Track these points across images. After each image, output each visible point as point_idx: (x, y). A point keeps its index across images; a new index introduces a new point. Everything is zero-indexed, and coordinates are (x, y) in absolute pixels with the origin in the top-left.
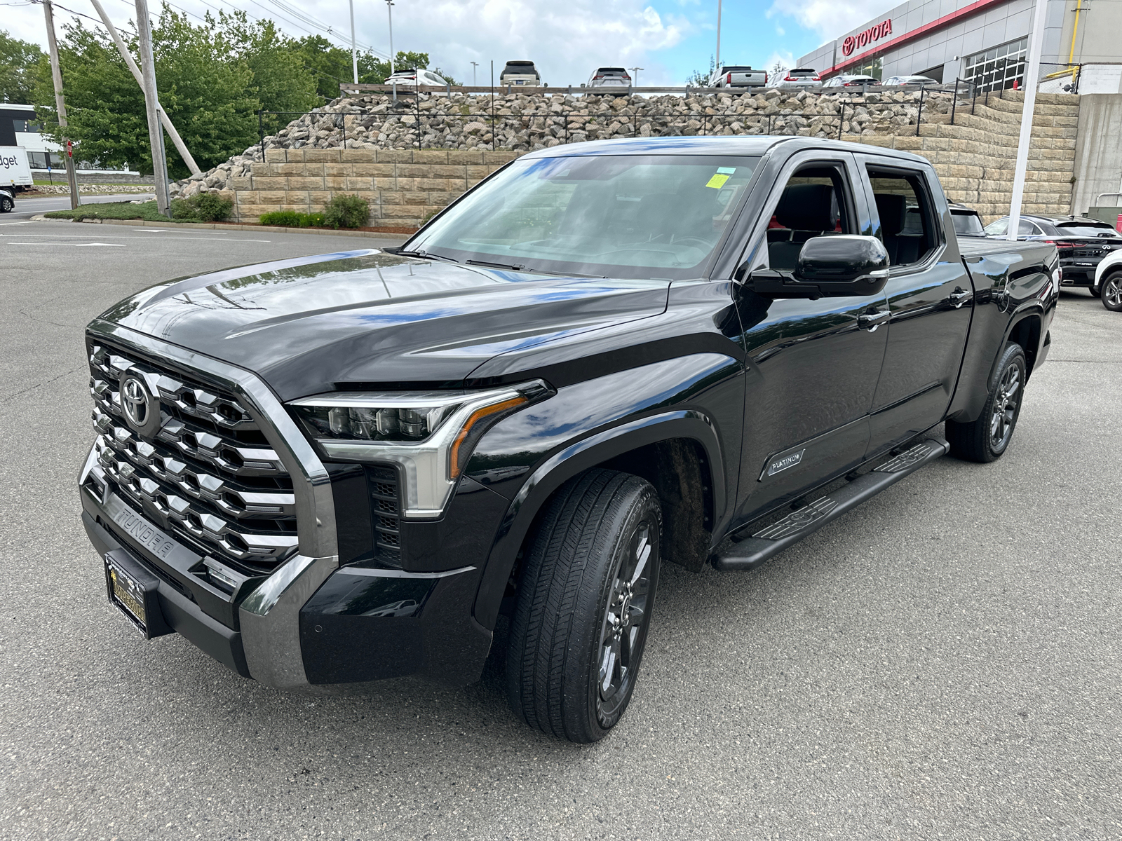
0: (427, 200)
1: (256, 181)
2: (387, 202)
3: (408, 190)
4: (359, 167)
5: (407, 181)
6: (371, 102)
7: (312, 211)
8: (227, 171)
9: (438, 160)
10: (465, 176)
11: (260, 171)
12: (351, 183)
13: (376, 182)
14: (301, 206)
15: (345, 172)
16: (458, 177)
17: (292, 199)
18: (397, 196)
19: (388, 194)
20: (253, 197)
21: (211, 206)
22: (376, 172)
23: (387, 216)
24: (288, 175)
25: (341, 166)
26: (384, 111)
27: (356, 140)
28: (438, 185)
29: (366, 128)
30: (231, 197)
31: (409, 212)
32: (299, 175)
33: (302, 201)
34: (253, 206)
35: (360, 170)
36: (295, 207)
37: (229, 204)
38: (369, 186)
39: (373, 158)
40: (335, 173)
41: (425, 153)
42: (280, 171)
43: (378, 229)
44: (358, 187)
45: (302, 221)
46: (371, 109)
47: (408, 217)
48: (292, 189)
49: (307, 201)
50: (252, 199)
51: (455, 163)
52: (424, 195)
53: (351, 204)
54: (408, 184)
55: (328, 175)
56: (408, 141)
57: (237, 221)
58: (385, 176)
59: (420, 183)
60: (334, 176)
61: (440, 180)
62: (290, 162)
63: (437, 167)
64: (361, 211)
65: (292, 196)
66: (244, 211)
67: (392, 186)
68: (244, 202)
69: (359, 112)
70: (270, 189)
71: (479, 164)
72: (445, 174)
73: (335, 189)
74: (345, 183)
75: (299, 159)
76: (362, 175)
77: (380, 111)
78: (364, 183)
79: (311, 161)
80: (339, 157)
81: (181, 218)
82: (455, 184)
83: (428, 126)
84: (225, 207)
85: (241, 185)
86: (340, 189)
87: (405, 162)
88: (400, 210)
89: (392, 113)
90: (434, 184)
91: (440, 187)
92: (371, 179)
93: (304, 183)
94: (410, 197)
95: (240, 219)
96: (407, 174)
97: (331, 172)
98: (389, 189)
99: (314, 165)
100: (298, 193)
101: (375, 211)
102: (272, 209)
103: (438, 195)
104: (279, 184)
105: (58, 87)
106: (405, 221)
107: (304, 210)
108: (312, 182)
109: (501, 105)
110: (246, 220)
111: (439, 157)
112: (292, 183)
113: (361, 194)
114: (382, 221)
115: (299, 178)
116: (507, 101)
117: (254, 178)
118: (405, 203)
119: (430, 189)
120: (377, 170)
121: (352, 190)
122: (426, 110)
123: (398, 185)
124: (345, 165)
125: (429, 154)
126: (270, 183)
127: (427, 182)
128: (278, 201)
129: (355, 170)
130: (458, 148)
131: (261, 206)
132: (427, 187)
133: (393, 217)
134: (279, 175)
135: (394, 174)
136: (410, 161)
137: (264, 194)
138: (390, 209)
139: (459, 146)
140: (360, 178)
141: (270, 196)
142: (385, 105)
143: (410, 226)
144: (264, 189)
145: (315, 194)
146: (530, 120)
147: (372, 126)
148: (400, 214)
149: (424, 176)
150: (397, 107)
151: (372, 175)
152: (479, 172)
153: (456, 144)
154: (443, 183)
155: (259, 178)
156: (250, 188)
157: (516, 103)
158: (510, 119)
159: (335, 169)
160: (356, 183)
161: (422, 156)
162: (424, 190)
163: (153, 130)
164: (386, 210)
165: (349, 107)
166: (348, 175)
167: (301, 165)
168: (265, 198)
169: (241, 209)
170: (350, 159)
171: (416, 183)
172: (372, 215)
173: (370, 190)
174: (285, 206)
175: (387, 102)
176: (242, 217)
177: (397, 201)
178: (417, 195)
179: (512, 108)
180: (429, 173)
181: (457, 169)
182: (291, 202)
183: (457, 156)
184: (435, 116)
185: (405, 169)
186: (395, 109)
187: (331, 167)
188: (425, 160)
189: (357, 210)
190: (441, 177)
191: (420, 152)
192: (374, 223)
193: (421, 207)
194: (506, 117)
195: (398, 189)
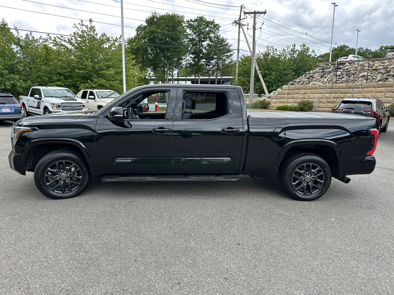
0: (335, 102)
1: (278, 96)
2: (320, 102)
3: (329, 98)
4: (312, 91)
5: (329, 95)
6: (327, 68)
7: (294, 106)
8: (274, 93)
9: (342, 87)
10: (352, 93)
11: (280, 93)
12: (308, 96)
13: (317, 96)
14: (291, 104)
15: (307, 93)
16: (350, 93)
17: (288, 102)
18: (324, 100)
19: (321, 100)
20: (276, 101)
21: (263, 104)
22: (318, 92)
23: (319, 107)
24: (288, 94)
25: (306, 90)
26: (330, 71)
27: (316, 81)
28: (341, 96)
29: (321, 77)
30: (270, 101)
31: (328, 106)
32: (292, 94)
33: (291, 102)
34: (276, 104)
35: (312, 92)
36: (289, 104)
37: (269, 103)
38: (314, 97)
39: (318, 87)
40: (304, 93)
41: (337, 85)
42: (286, 93)
43: (316, 111)
44: (311, 97)
45: (288, 109)
46: (326, 71)
47: (327, 107)
48: (289, 99)
49: (293, 102)
50: (276, 102)
51: (349, 88)
52: (335, 100)
53: (306, 103)
54: (329, 96)
55: (301, 94)
56: (334, 81)
57: (270, 109)
58: (321, 93)
59: (333, 96)
60: (303, 94)
61: (342, 94)
62: (290, 90)
63: (342, 90)
64: (309, 105)
65: (288, 101)
66: (273, 106)
67: (323, 97)
68: (273, 103)
69: (321, 72)
70: (282, 99)
71: (360, 88)
72: (344, 92)
73: (303, 98)
74: (306, 96)
75: (293, 89)
76: (313, 93)
77: (329, 71)
78: (313, 96)
79: (296, 89)
80: (306, 87)
81: (254, 108)
82: (348, 96)
83: (345, 75)
84: (267, 104)
85: (273, 98)
86: (304, 98)
87: (330, 88)
88: (324, 105)
89: (333, 71)
90: (339, 96)
91: (341, 97)
92: (316, 94)
93: (293, 96)
94: (329, 101)
95: (271, 108)
96: (329, 93)
97: (302, 93)
98: (322, 98)
99: (297, 91)
100: (290, 100)
101: (315, 105)
102: (282, 105)
103: (340, 100)
104: (285, 97)
105: (237, 72)
106: (326, 109)
107: (291, 105)
108: (296, 96)
109: (379, 65)
110: (273, 108)
111: (343, 86)
112: (289, 96)
113: (312, 100)
114: (317, 109)
115: (292, 95)
116: (383, 63)
117: (278, 95)
118: (327, 103)
119: (338, 97)
120: (318, 91)
121: (308, 98)
122: (346, 69)
123: (325, 96)
124: (308, 90)
125: (339, 85)
126: (282, 97)
127: (336, 95)
128: (284, 102)
129: (311, 92)
130: (354, 83)
131: (278, 104)
132: (336, 97)
133: (321, 108)
134: (285, 94)
135: (324, 93)
136: (332, 88)
137: (280, 100)
138: (321, 105)
139: (355, 82)
140: (312, 95)
141: (281, 101)
142: (331, 69)
143: (327, 111)
144: (280, 99)
145: (296, 100)
146: (391, 70)
147: (324, 76)
148: (324, 106)
149: (336, 93)
150: (335, 69)
151: (316, 93)
152: (359, 91)
153: (354, 81)
154: (343, 95)
155: (279, 95)
156: (276, 98)
157: (386, 64)
158: (381, 70)
159: (304, 92)
160: (310, 96)
161: (336, 86)
162: (335, 98)
163: (251, 82)
164: (319, 105)
165: (318, 70)
166: (308, 94)
167: (293, 91)
168: (280, 102)
169: (272, 105)
170: (309, 88)
171: (332, 96)
172: (314, 107)
173: (315, 98)
174: (285, 104)
175: (333, 68)
176: (272, 107)
177: (324, 102)
178: (332, 100)
179: (384, 66)
180: (338, 92)
181: (350, 90)
182: (288, 103)
183: (350, 85)
184: (349, 71)
185: (328, 91)
186: (334, 70)
187: (303, 91)
188: (337, 87)
189: (307, 105)
190: (343, 93)
191: (336, 84)
192: (314, 110)
193: (333, 104)
194: (380, 69)
195: (325, 98)
